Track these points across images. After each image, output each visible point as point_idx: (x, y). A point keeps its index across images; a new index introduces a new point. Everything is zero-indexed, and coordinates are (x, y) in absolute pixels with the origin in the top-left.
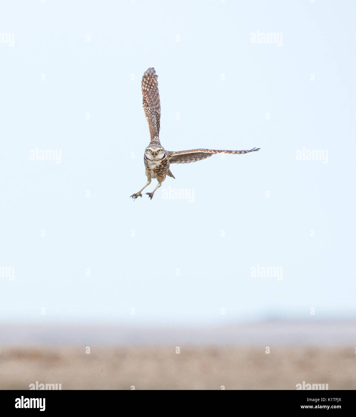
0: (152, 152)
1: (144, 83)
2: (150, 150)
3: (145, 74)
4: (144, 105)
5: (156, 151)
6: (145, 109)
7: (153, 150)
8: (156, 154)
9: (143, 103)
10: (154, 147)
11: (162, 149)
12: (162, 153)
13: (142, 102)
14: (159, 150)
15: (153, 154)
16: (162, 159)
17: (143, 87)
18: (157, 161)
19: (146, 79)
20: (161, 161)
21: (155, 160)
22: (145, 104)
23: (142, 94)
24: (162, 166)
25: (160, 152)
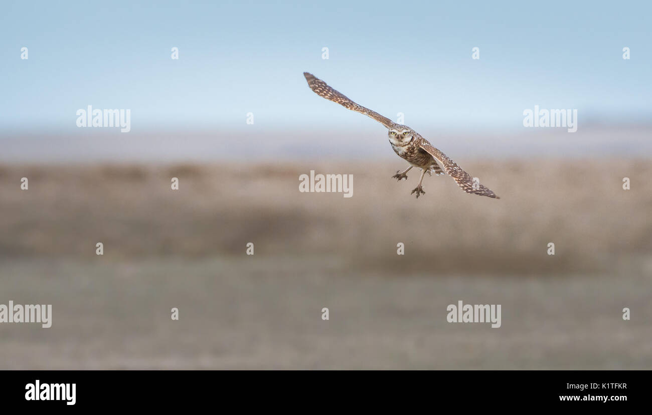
0: (397, 136)
1: (321, 94)
2: (394, 133)
3: (310, 87)
4: (349, 108)
5: (401, 133)
6: (355, 109)
7: (398, 133)
8: (402, 138)
9: (347, 107)
10: (399, 129)
11: (409, 131)
12: (409, 136)
13: (344, 108)
14: (406, 133)
15: (398, 138)
16: (409, 143)
17: (327, 97)
18: (403, 146)
19: (317, 88)
20: (406, 147)
21: (400, 145)
22: (348, 106)
23: (334, 102)
24: (409, 153)
25: (407, 135)
